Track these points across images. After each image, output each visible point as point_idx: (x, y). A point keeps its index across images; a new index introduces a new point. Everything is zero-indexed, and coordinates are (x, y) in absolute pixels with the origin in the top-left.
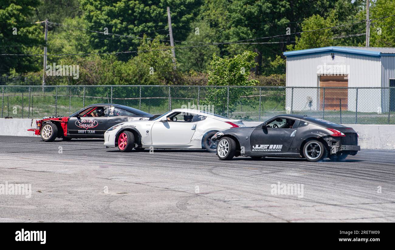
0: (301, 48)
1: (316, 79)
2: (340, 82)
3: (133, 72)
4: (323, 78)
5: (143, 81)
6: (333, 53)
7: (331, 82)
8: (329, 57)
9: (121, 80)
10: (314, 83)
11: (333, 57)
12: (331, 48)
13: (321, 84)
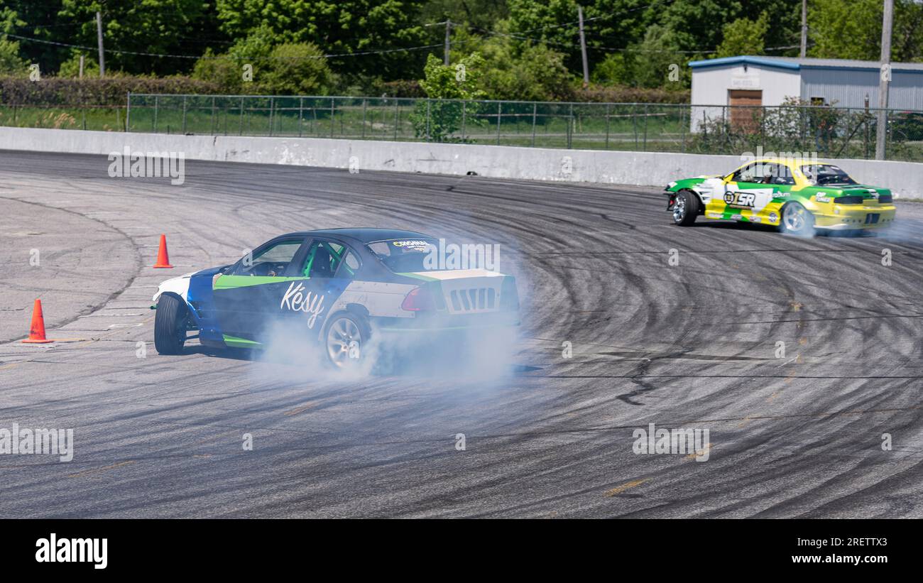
0: (724, 56)
1: (725, 94)
2: (754, 100)
3: (512, 84)
4: (733, 94)
5: (523, 95)
6: (745, 64)
7: (743, 99)
8: (740, 69)
9: (496, 93)
10: (723, 99)
11: (746, 69)
12: (743, 58)
13: (732, 102)
